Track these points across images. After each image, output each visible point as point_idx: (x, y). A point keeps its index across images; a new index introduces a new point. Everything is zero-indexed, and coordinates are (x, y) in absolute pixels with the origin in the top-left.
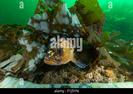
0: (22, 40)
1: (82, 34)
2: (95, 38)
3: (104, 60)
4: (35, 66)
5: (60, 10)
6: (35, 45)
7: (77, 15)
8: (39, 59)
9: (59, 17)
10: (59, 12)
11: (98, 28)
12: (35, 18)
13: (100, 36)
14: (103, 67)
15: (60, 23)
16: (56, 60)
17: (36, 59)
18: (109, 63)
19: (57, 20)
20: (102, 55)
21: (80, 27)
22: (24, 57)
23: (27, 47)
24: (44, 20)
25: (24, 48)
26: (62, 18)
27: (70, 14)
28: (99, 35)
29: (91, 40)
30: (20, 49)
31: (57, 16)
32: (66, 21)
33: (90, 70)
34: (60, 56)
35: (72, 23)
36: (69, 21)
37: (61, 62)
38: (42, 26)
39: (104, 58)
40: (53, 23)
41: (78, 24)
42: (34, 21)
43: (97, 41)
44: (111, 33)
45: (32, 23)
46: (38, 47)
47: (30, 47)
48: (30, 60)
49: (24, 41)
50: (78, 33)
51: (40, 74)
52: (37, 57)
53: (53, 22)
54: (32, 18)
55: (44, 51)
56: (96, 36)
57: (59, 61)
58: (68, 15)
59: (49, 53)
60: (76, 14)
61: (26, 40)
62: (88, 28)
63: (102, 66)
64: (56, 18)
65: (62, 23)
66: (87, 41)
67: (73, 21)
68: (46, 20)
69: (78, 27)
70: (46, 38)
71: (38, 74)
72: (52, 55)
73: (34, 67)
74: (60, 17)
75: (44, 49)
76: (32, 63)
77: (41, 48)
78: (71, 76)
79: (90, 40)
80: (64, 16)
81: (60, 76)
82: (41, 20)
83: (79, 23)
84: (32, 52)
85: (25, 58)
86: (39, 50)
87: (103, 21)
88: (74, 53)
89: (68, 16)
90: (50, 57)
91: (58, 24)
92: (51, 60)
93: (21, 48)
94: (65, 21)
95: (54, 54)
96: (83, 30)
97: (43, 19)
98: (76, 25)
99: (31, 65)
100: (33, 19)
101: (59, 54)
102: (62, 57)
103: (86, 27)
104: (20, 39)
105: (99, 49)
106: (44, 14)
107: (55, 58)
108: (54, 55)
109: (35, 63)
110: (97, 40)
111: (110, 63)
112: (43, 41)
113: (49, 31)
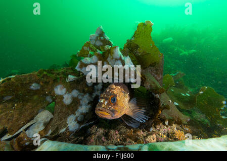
0: (59, 88)
4: (77, 124)
5: (113, 53)
6: (76, 95)
8: (82, 114)
9: (111, 60)
10: (111, 55)
11: (157, 70)
17: (78, 114)
19: (108, 63)
20: (163, 104)
23: (64, 98)
25: (59, 100)
26: (115, 61)
27: (122, 56)
29: (149, 86)
31: (109, 59)
45: (81, 67)
46: (80, 97)
47: (69, 98)
48: (68, 116)
49: (61, 89)
52: (78, 111)
55: (87, 102)
57: (113, 112)
59: (102, 101)
60: (129, 56)
61: (64, 88)
64: (107, 61)
66: (144, 87)
70: (90, 84)
72: (106, 104)
75: (87, 99)
76: (72, 120)
77: (84, 99)
78: (126, 141)
79: (147, 85)
80: (117, 59)
81: (110, 142)
84: (71, 104)
86: (81, 102)
88: (129, 102)
90: (103, 106)
92: (105, 110)
99: (71, 123)
100: (82, 63)
101: (113, 103)
104: (56, 87)
106: (94, 57)
107: (109, 108)
108: (108, 104)
109: (76, 120)
110: (156, 85)
112: (86, 89)
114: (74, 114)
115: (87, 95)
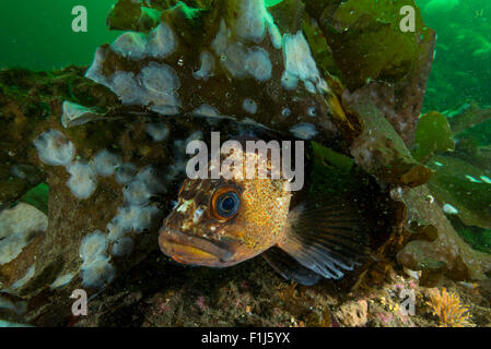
0: (50, 143)
1: (329, 125)
2: (388, 143)
3: (424, 244)
4: (110, 265)
6: (108, 170)
7: (306, 38)
8: (127, 233)
9: (227, 46)
10: (228, 25)
12: (120, 49)
13: (406, 132)
14: (414, 274)
15: (233, 72)
16: (213, 241)
17: (114, 232)
18: (442, 259)
19: (218, 58)
20: (414, 224)
21: (318, 93)
22: (55, 222)
23: (70, 175)
24: (159, 61)
25: (56, 181)
26: (242, 53)
28: (403, 126)
29: (367, 154)
30: (39, 183)
31: (219, 42)
32: (260, 66)
33: (355, 287)
34: (231, 221)
35: (286, 75)
36: (270, 67)
37: (233, 253)
38: (147, 86)
39: (425, 234)
40: (201, 73)
41: (310, 80)
42: (116, 62)
43: (395, 157)
44: (455, 113)
45: (107, 70)
46: (122, 179)
47: (86, 176)
48: (84, 234)
49: (58, 146)
50: (310, 120)
51: (128, 302)
52: (116, 222)
53: (199, 67)
54: (105, 47)
55: (148, 196)
56: (390, 133)
57: (225, 245)
58: (268, 36)
59: (183, 209)
60: (304, 33)
61: (66, 141)
62: (356, 96)
63: (414, 270)
64: (213, 52)
65: (241, 73)
66: (353, 157)
67: (288, 66)
68: (168, 61)
69: (310, 94)
70: (159, 135)
71: (120, 300)
72: (195, 220)
73: (106, 268)
74: (231, 47)
76: (97, 250)
77: (135, 184)
78: (270, 315)
79: (363, 153)
80: (251, 44)
81: (219, 313)
82: (148, 60)
83: (315, 74)
84: (93, 197)
85: (63, 225)
86: (126, 193)
87: (425, 65)
88: (291, 209)
89: (267, 42)
90: (184, 227)
91: (219, 78)
92: (192, 241)
93: (43, 179)
94: (256, 66)
95: (205, 215)
96: (333, 106)
97: (155, 56)
98: (301, 83)
99: (91, 259)
100: (112, 53)
101: (223, 215)
102: (241, 232)
103: (345, 96)
104: (41, 138)
105: (405, 193)
106: (158, 31)
107: (210, 234)
108: (205, 220)
109: (108, 252)
110: (396, 152)
111: (448, 256)
112: (145, 151)
113: (180, 109)
114: (105, 231)
115: (146, 174)
